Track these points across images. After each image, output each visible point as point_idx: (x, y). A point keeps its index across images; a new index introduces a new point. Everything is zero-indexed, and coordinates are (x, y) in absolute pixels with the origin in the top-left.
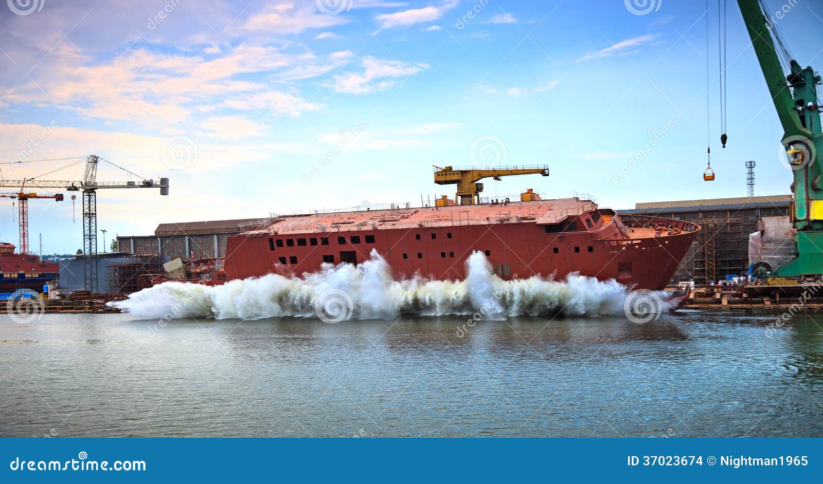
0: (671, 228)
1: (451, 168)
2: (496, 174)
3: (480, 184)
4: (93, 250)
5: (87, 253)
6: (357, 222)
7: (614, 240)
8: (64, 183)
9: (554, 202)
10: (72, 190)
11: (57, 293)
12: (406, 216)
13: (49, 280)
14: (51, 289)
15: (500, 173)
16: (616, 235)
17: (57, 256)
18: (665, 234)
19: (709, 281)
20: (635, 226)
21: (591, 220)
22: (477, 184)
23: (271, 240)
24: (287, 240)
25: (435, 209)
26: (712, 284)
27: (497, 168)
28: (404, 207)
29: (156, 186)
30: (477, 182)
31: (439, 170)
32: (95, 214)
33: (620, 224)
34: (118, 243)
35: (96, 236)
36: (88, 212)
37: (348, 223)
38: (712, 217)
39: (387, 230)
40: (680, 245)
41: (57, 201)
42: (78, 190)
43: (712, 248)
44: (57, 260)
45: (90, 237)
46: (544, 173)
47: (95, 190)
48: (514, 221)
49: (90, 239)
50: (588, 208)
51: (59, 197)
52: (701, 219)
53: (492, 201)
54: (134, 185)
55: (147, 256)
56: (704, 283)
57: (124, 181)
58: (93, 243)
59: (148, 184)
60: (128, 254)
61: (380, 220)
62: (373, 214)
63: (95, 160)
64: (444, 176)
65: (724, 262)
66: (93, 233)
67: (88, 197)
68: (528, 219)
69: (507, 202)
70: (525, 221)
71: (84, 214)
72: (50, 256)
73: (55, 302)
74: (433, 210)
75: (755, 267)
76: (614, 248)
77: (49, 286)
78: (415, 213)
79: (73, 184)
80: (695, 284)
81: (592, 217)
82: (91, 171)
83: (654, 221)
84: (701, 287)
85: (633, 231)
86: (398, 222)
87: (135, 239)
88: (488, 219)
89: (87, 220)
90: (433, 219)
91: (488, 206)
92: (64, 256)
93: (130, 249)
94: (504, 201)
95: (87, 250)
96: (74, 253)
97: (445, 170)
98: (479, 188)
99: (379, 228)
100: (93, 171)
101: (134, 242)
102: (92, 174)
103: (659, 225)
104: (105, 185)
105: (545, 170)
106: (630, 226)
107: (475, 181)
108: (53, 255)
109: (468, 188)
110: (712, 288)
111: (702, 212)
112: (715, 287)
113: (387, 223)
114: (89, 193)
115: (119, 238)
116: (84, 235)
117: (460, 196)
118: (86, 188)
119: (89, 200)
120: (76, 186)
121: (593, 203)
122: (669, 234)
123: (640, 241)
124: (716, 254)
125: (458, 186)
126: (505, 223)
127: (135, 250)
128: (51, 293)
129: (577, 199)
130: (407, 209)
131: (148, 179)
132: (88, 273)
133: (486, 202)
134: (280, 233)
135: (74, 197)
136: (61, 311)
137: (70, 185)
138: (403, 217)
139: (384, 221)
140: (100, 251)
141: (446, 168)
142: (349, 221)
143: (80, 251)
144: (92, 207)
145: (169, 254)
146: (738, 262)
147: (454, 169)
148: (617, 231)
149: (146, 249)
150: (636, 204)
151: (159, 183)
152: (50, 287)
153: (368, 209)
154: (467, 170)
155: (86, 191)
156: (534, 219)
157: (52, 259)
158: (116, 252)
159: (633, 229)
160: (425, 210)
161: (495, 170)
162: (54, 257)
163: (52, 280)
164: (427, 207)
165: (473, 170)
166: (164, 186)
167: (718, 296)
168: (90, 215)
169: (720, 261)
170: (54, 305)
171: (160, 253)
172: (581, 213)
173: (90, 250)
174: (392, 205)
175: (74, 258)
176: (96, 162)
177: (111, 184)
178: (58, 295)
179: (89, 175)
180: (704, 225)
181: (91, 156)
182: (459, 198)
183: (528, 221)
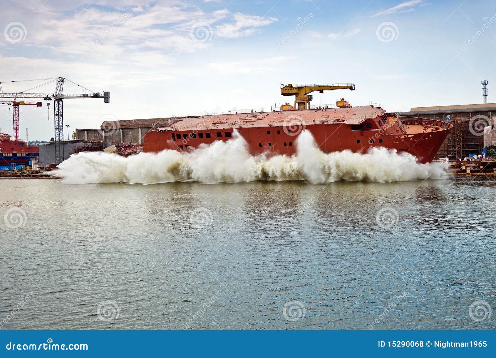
0: (433, 125)
1: (291, 85)
2: (321, 89)
3: (311, 95)
4: (61, 138)
5: (57, 140)
6: (229, 122)
7: (396, 135)
8: (42, 95)
9: (357, 109)
10: (47, 100)
11: (38, 166)
12: (261, 118)
13: (33, 158)
14: (34, 163)
15: (323, 89)
16: (397, 131)
17: (38, 142)
18: (429, 131)
19: (458, 158)
20: (410, 124)
21: (382, 121)
22: (308, 96)
23: (173, 135)
24: (183, 134)
25: (280, 113)
26: (460, 160)
27: (321, 85)
28: (260, 111)
29: (102, 97)
30: (308, 94)
31: (284, 86)
32: (62, 115)
33: (400, 124)
34: (77, 134)
35: (63, 129)
36: (58, 114)
37: (223, 123)
38: (460, 117)
39: (248, 128)
40: (439, 137)
41: (37, 106)
42: (51, 99)
43: (460, 137)
44: (38, 144)
45: (59, 129)
46: (351, 88)
47: (62, 100)
48: (331, 122)
49: (59, 131)
50: (379, 113)
51: (39, 104)
52: (453, 118)
53: (317, 107)
54: (88, 96)
55: (96, 142)
56: (455, 159)
57: (81, 94)
58: (61, 133)
59: (96, 96)
60: (83, 141)
61: (244, 120)
62: (240, 116)
63: (62, 81)
64: (287, 91)
65: (468, 146)
66: (61, 127)
67: (58, 104)
68: (340, 121)
69: (327, 108)
70: (338, 123)
71: (55, 115)
72: (32, 142)
73: (37, 172)
74: (278, 113)
75: (488, 148)
76: (396, 140)
77: (33, 162)
78: (266, 116)
79: (48, 95)
80: (449, 160)
81: (382, 119)
82: (60, 87)
83: (422, 121)
84: (453, 162)
85: (408, 128)
86: (255, 122)
87: (88, 131)
88: (314, 121)
89: (57, 119)
90: (278, 120)
91: (314, 111)
92: (42, 142)
93: (85, 138)
94: (325, 108)
95: (57, 138)
96: (49, 140)
97: (288, 87)
98: (310, 98)
99: (244, 126)
100: (61, 87)
101: (87, 133)
102: (60, 89)
103: (426, 124)
104: (69, 96)
105: (352, 86)
106: (407, 124)
107: (307, 94)
108: (35, 141)
109: (302, 98)
110: (460, 162)
111: (454, 113)
112: (462, 162)
113: (248, 123)
114: (58, 101)
115: (77, 130)
116: (55, 129)
117: (297, 103)
118: (57, 98)
119: (59, 106)
120: (50, 97)
121: (382, 109)
122: (432, 130)
123: (413, 136)
124: (462, 140)
125: (296, 97)
126: (325, 123)
127: (88, 138)
128: (33, 166)
129: (372, 106)
130: (262, 113)
131: (96, 92)
132: (58, 153)
133: (313, 108)
134: (179, 130)
135: (48, 104)
136: (40, 178)
137: (46, 96)
138: (259, 119)
139: (246, 122)
140: (66, 139)
141: (288, 85)
142: (224, 121)
143: (52, 139)
144: (60, 110)
145: (110, 141)
146: (477, 146)
147: (294, 86)
148: (398, 128)
149: (95, 137)
150: (411, 108)
151: (103, 95)
153: (236, 113)
154: (302, 86)
155: (56, 100)
156: (344, 121)
157: (34, 144)
158: (75, 140)
159: (409, 126)
160: (274, 113)
161: (320, 87)
162: (36, 143)
163: (35, 157)
164: (275, 112)
165: (305, 87)
166: (106, 97)
167: (464, 167)
168: (59, 116)
169: (465, 145)
170: (35, 174)
171: (104, 140)
172: (374, 117)
173: (59, 138)
174: (252, 111)
175: (49, 144)
176: (63, 81)
177: (72, 96)
178: (38, 167)
179: (58, 90)
180: (455, 122)
181: (60, 78)
182: (297, 104)
183: (340, 123)
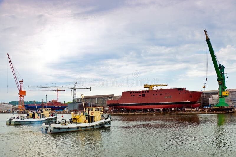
27: (157, 85)
29: (89, 89)
30: (153, 87)
41: (64, 91)
42: (73, 89)
54: (85, 89)
65: (203, 104)
71: (74, 94)
73: (67, 112)
75: (211, 105)
93: (79, 101)
100: (76, 85)
105: (167, 85)
119: (75, 91)
125: (149, 88)
146: (206, 104)
147: (148, 85)
152: (66, 109)
154: (151, 85)
167: (205, 110)
